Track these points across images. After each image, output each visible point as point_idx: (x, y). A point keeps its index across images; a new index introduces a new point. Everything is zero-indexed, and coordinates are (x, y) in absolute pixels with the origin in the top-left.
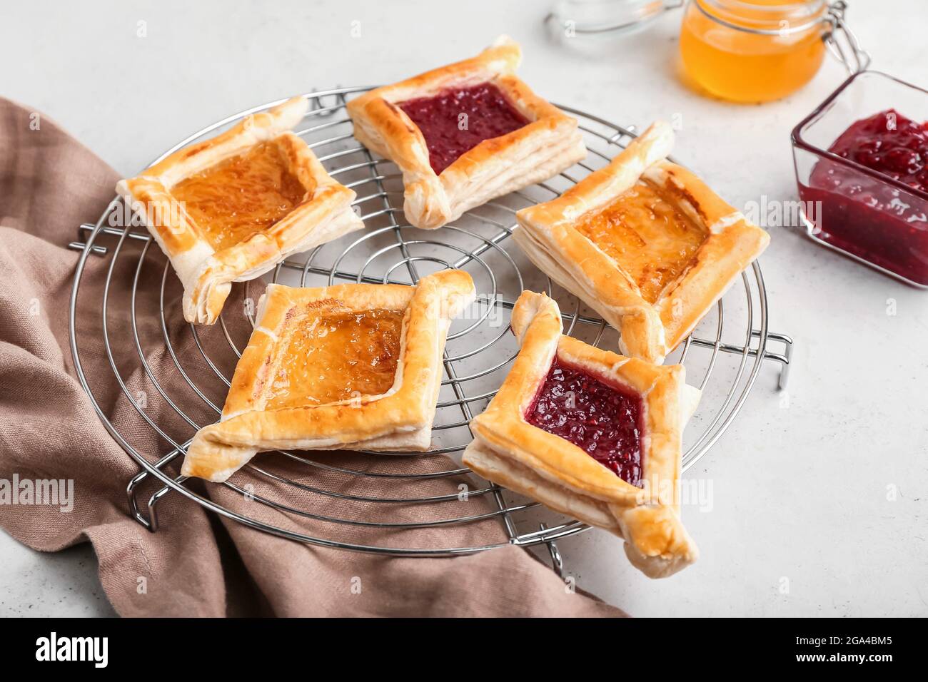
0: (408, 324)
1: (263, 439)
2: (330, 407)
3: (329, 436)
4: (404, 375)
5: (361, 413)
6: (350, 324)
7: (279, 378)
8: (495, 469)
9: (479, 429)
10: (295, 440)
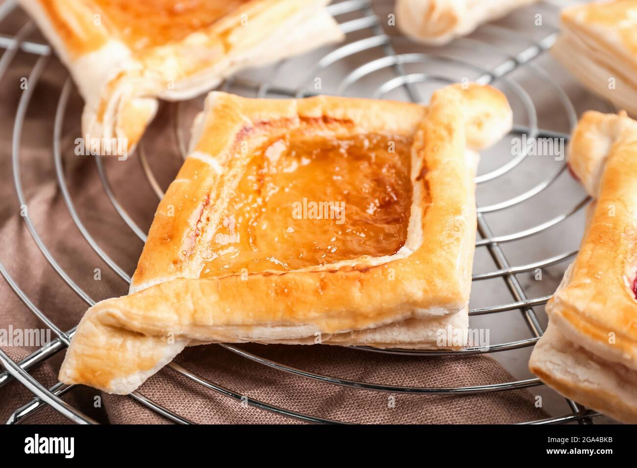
0: (422, 153)
1: (195, 325)
2: (305, 273)
3: (305, 322)
4: (423, 226)
5: (358, 284)
6: (331, 155)
7: (223, 230)
8: (591, 382)
9: (565, 314)
10: (248, 326)
